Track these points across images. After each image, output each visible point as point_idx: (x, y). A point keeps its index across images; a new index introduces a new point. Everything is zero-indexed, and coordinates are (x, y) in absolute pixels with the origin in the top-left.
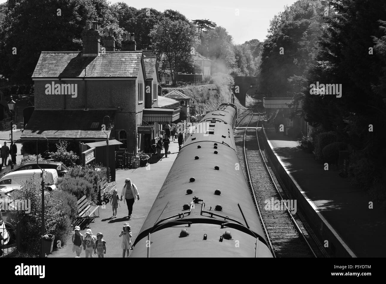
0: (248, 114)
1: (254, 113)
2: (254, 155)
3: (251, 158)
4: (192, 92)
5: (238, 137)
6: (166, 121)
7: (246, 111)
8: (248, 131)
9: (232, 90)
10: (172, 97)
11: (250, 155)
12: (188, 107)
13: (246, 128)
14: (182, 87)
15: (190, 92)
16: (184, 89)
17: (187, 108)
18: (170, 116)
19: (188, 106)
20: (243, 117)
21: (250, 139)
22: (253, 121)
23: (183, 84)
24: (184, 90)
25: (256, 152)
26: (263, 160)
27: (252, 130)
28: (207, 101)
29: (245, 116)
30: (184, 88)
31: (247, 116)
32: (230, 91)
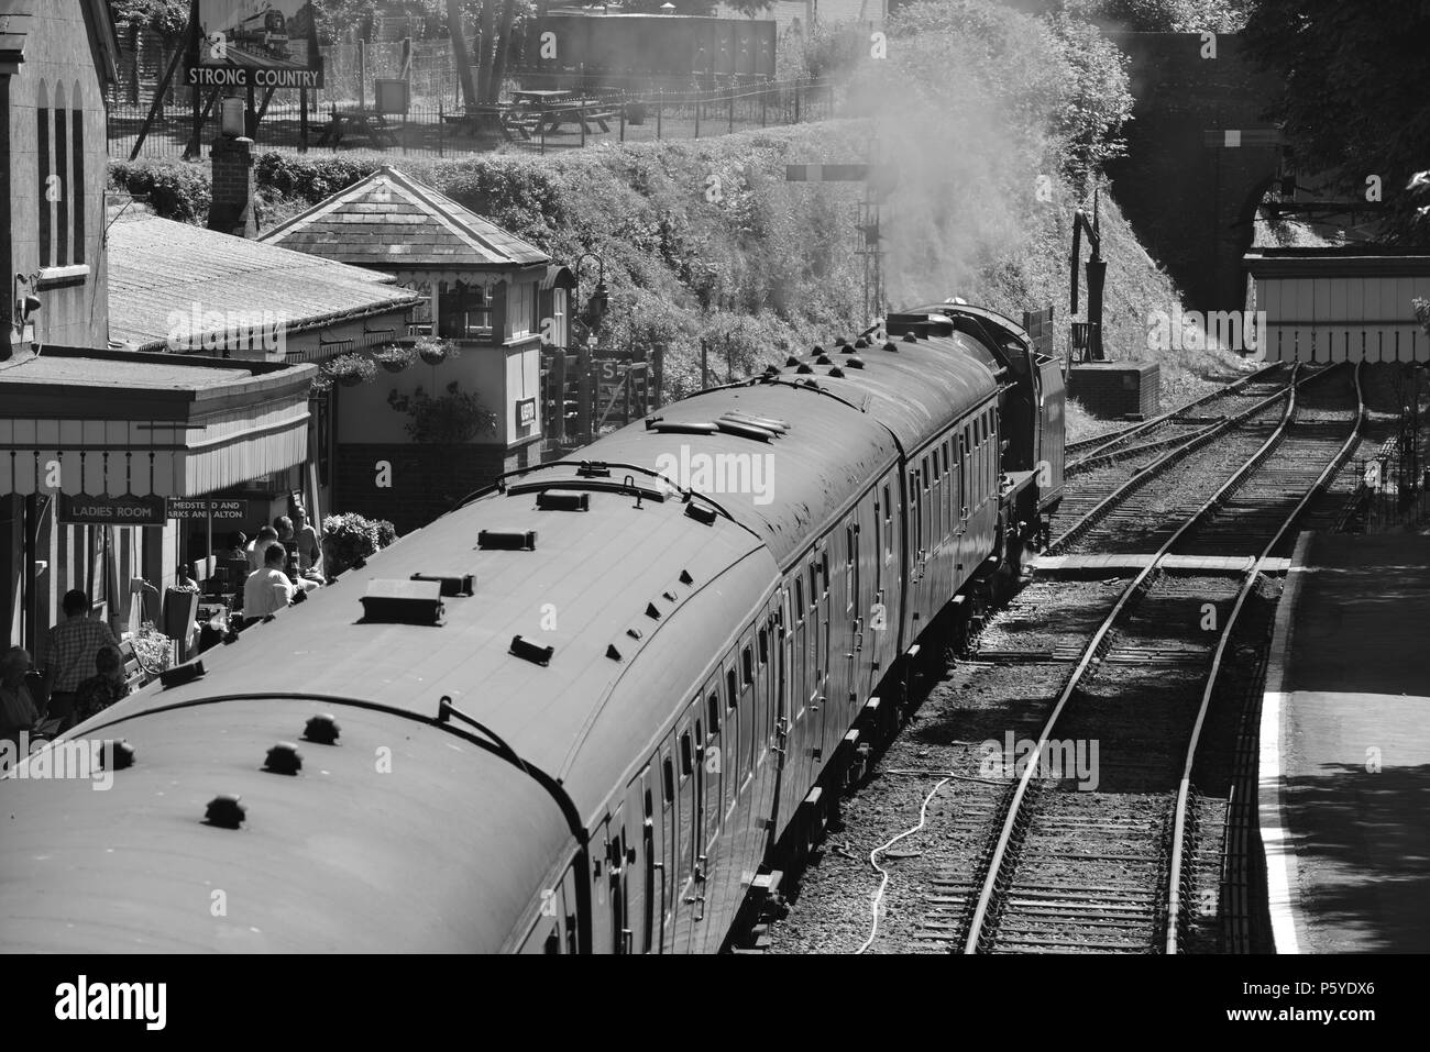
0: (1234, 427)
1: (1306, 415)
2: (1110, 838)
3: (1061, 866)
4: (640, 202)
5: (1022, 659)
6: (140, 490)
7: (1235, 391)
8: (1161, 590)
9: (1105, 181)
10: (356, 247)
11: (1056, 844)
12: (522, 347)
13: (1146, 561)
14: (542, 149)
15: (624, 198)
16: (561, 170)
17: (513, 362)
18: (163, 437)
19: (520, 335)
20: (1163, 456)
21: (1143, 673)
22: (1261, 492)
23: (575, 116)
24: (556, 180)
25: (1145, 806)
26: (1167, 900)
27: (1202, 582)
28: (802, 286)
29: (1194, 448)
30: (564, 156)
31: (1216, 445)
32: (1080, 186)
